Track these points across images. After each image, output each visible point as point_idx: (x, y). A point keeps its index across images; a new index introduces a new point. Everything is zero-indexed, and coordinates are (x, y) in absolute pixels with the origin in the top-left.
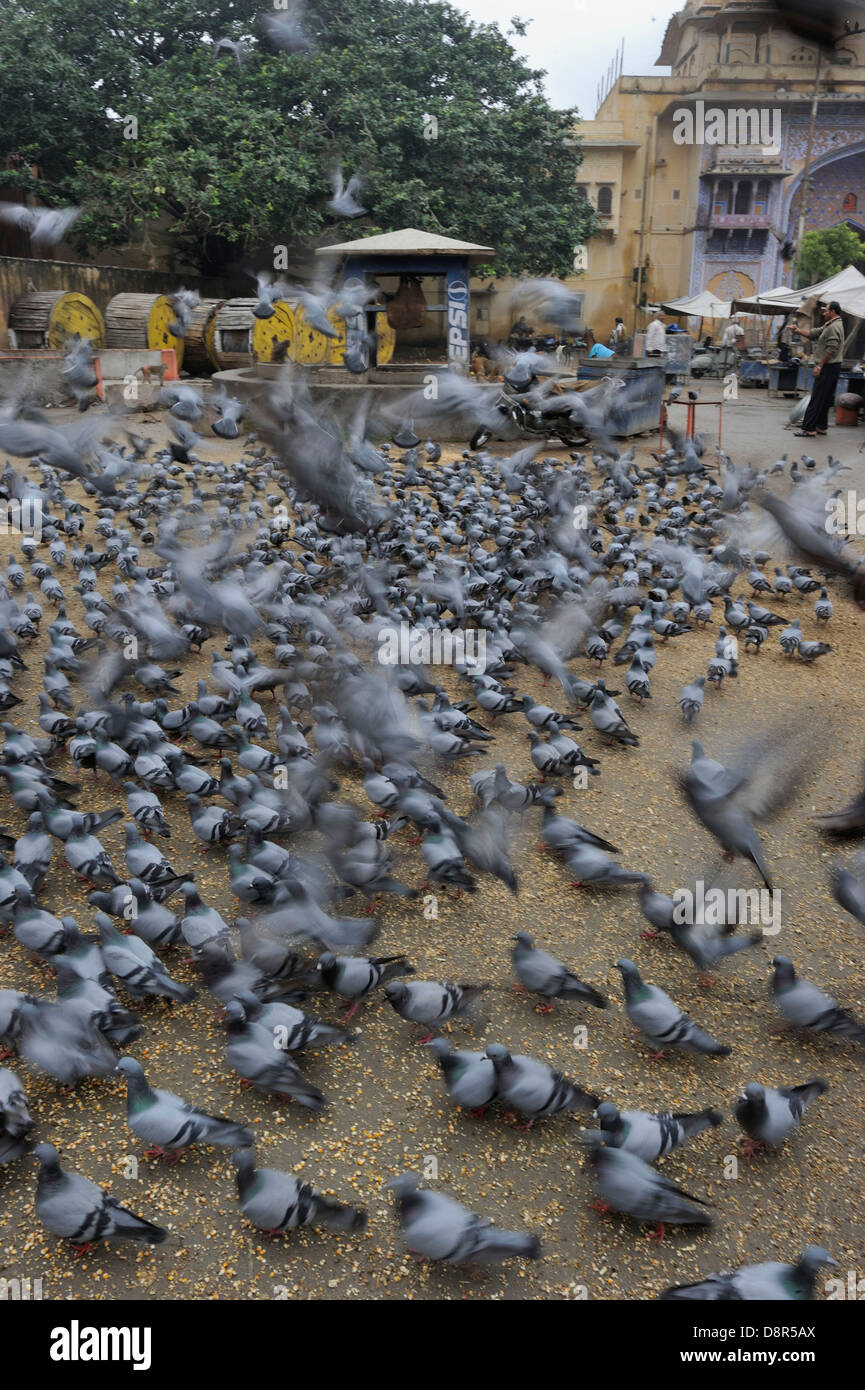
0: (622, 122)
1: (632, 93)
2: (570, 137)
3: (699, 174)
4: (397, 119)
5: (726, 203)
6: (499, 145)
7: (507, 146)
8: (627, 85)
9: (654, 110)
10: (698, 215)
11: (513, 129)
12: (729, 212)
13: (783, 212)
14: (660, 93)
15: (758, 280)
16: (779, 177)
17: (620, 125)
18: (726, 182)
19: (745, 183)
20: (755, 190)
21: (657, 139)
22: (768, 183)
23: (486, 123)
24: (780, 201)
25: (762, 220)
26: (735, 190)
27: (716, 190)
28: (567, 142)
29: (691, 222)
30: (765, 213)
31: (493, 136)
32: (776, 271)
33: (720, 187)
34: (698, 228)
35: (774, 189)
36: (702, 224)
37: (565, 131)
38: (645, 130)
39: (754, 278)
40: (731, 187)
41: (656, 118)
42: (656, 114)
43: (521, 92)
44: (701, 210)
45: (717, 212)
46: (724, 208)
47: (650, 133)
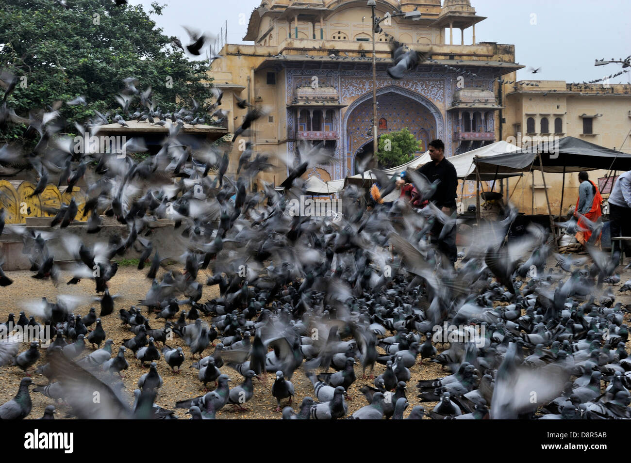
0: (231, 73)
1: (235, 55)
2: (205, 78)
3: (286, 106)
4: (82, 60)
5: (306, 124)
6: (155, 81)
7: (162, 83)
8: (232, 50)
9: (252, 66)
10: (288, 131)
11: (165, 72)
12: (309, 129)
13: (343, 130)
14: (254, 55)
15: (333, 173)
16: (339, 108)
17: (230, 74)
18: (305, 110)
19: (318, 111)
20: (324, 116)
21: (255, 84)
22: (332, 111)
23: (146, 66)
24: (341, 123)
25: (331, 134)
26: (312, 116)
27: (299, 116)
28: (203, 82)
29: (285, 136)
30: (332, 130)
31: (151, 76)
32: (344, 167)
33: (301, 114)
34: (289, 140)
35: (337, 115)
36: (292, 138)
37: (202, 74)
38: (245, 78)
39: (330, 172)
40: (309, 114)
41: (253, 71)
42: (252, 68)
43: (162, 50)
44: (289, 129)
45: (301, 130)
46: (305, 127)
47: (250, 80)
